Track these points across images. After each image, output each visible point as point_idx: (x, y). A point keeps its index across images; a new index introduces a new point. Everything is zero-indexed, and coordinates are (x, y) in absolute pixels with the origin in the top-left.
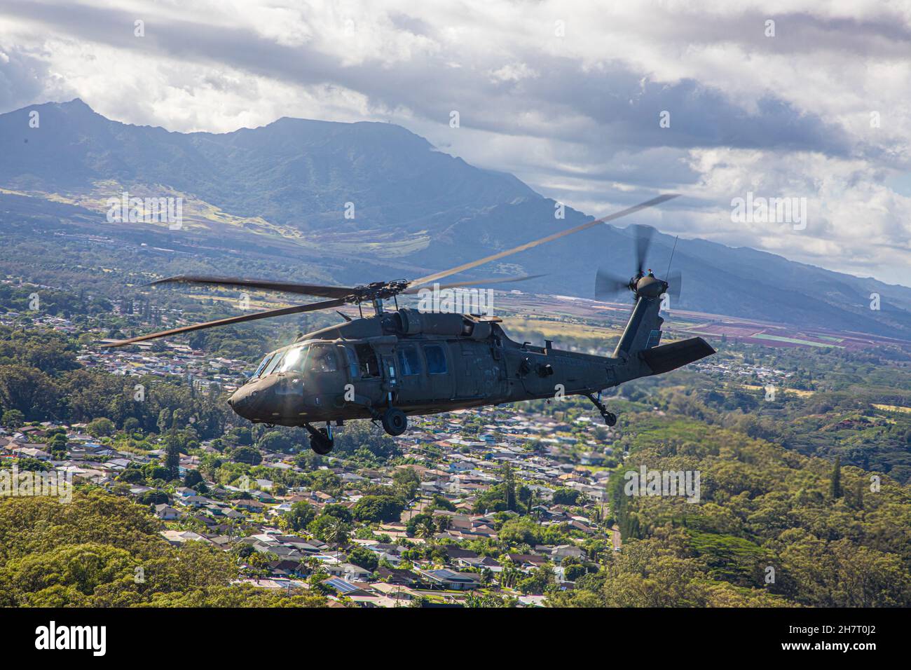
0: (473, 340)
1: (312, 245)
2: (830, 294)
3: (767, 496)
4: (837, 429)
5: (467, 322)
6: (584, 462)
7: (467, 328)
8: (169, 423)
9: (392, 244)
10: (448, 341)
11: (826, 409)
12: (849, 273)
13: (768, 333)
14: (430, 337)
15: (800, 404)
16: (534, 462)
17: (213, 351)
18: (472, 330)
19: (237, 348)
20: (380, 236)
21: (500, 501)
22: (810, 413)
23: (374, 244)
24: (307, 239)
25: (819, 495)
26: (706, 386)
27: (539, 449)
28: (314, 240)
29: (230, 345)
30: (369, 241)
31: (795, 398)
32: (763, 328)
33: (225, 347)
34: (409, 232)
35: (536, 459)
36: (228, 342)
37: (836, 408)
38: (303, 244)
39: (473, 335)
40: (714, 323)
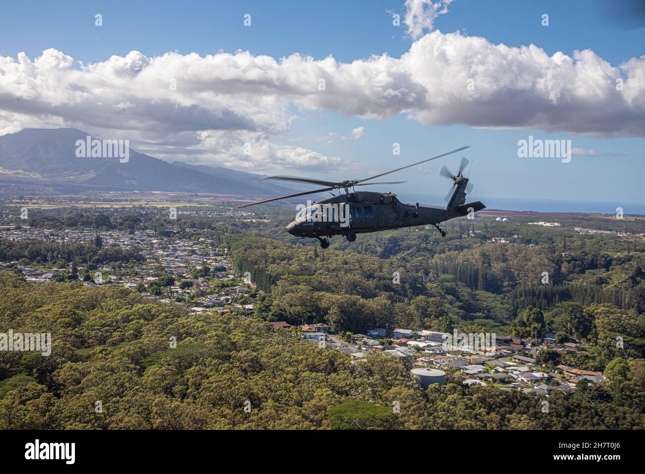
0: (384, 203)
1: (46, 179)
2: (252, 182)
3: (294, 260)
4: (283, 233)
5: (382, 196)
6: (211, 255)
7: (382, 199)
8: (53, 258)
9: (80, 176)
10: (375, 204)
11: (277, 226)
12: (257, 173)
13: (236, 199)
14: (367, 203)
15: (266, 225)
16: (194, 257)
17: (41, 227)
18: (384, 199)
19: (51, 225)
20: (74, 174)
21: (202, 273)
22: (271, 228)
23: (71, 177)
24: (42, 177)
25: (311, 257)
26: (230, 222)
27: (193, 252)
28: (46, 177)
29: (48, 224)
30: (70, 176)
31: (264, 223)
32: (234, 197)
33: (46, 225)
34: (86, 171)
35: (195, 256)
36: (47, 223)
37: (281, 225)
38: (42, 179)
39: (385, 202)
40: (215, 197)
